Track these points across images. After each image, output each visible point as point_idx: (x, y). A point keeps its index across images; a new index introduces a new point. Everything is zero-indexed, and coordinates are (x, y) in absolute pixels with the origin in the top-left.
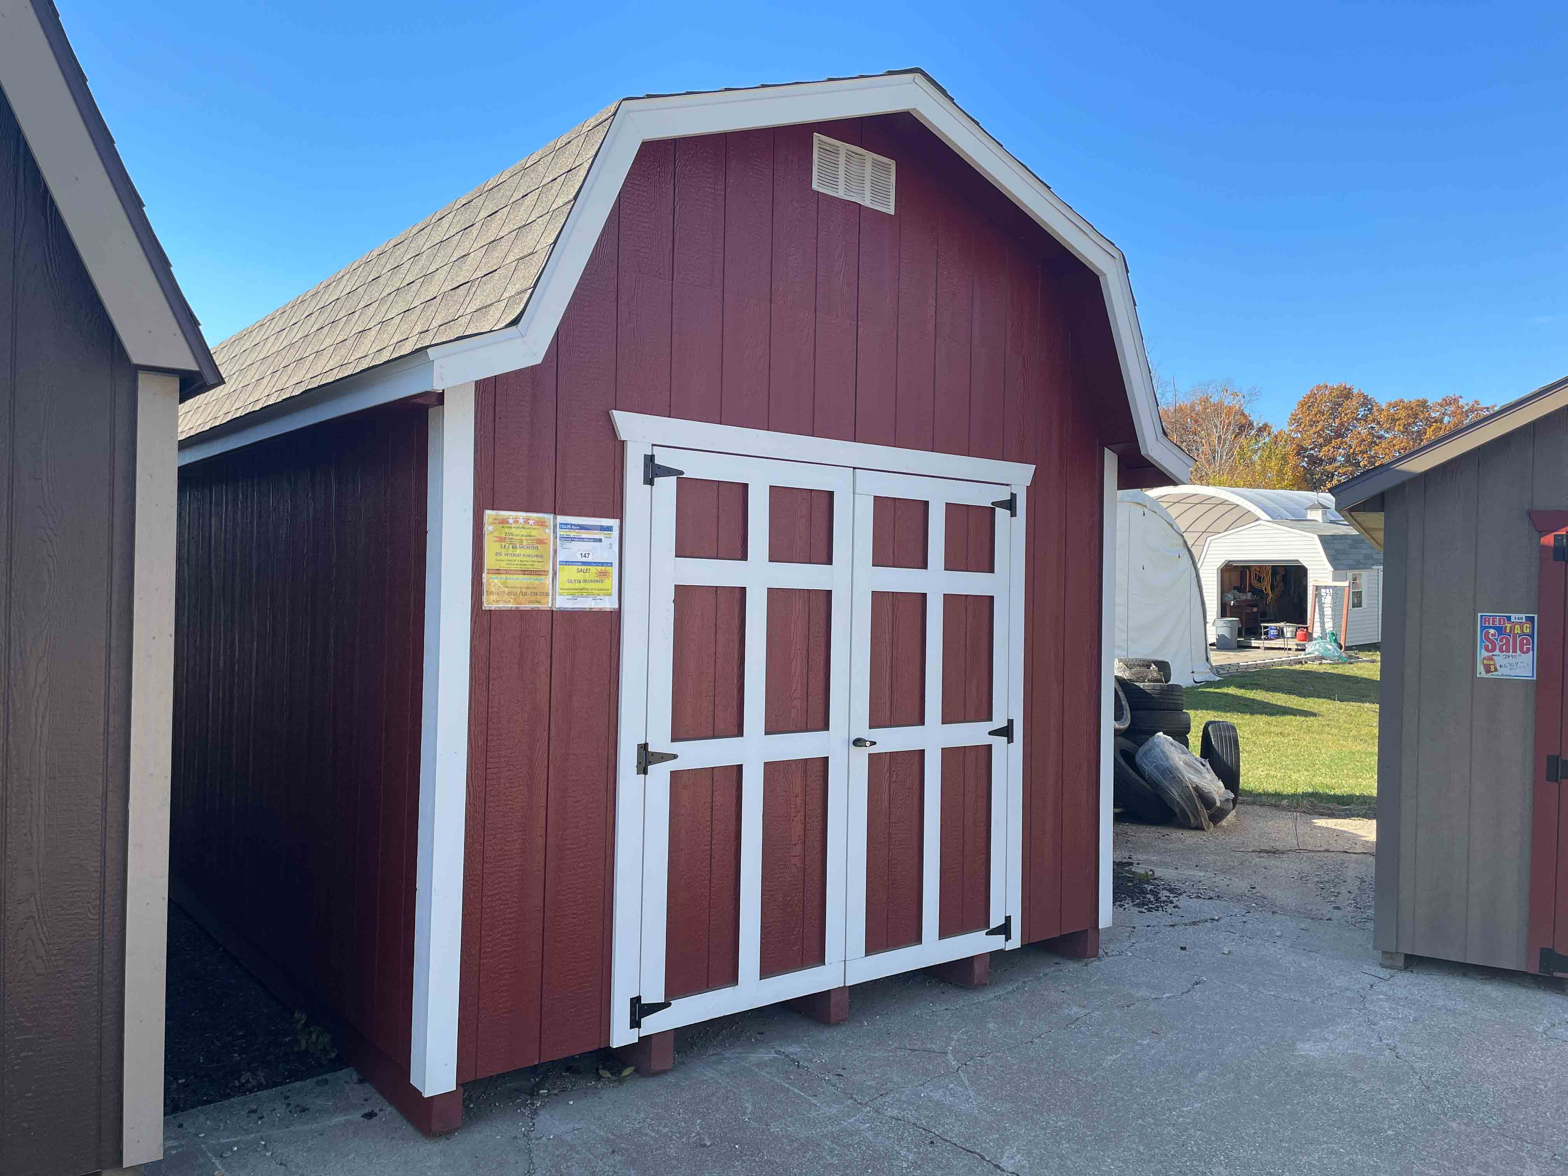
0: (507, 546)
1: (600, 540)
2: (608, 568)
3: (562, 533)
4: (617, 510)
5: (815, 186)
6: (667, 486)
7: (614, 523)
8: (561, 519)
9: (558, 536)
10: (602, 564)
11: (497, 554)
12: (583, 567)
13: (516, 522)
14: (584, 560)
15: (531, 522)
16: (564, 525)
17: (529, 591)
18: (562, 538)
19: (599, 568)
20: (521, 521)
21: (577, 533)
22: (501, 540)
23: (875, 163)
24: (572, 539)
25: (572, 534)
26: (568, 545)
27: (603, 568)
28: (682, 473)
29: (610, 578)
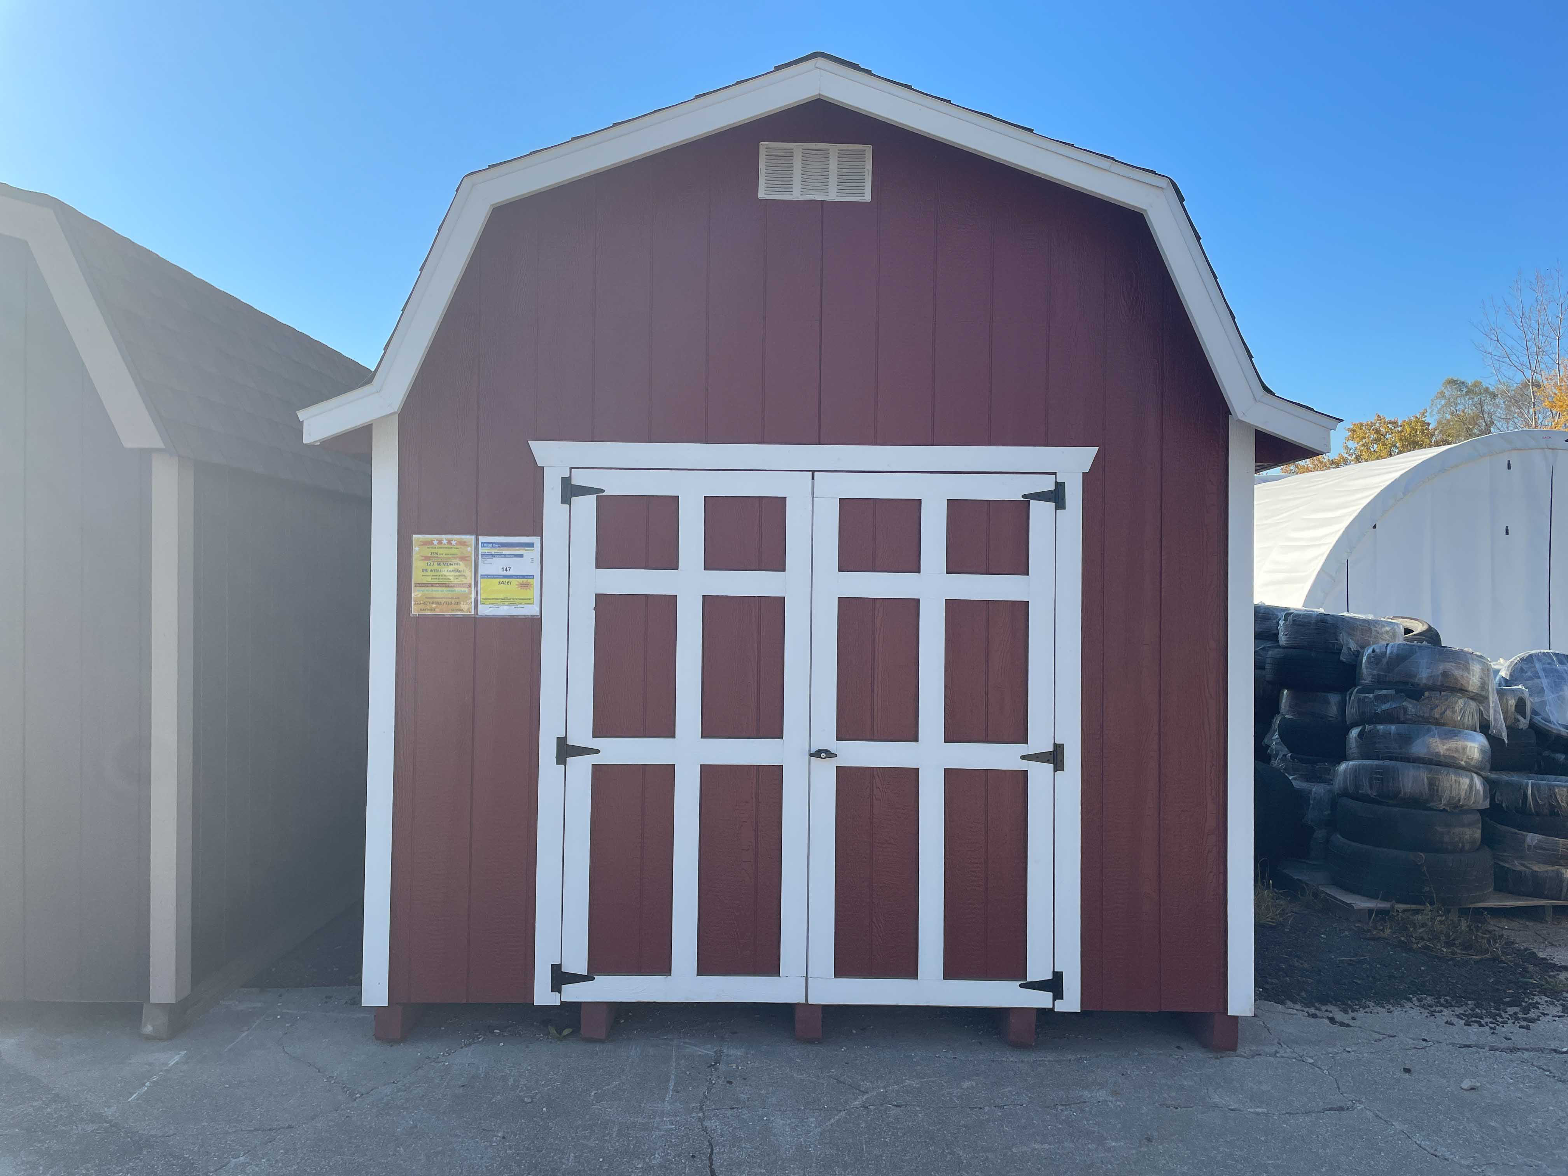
0: (432, 563)
1: (522, 556)
2: (529, 580)
3: (483, 551)
4: (537, 529)
5: (762, 195)
6: (586, 506)
7: (535, 540)
8: (482, 539)
9: (480, 553)
10: (524, 577)
11: (424, 570)
12: (504, 580)
13: (440, 542)
14: (505, 573)
15: (454, 543)
16: (485, 544)
17: (453, 601)
18: (483, 555)
19: (521, 580)
20: (445, 542)
21: (498, 550)
22: (426, 558)
23: (842, 154)
24: (492, 556)
25: (493, 551)
26: (489, 561)
27: (525, 580)
28: (602, 491)
29: (532, 589)
